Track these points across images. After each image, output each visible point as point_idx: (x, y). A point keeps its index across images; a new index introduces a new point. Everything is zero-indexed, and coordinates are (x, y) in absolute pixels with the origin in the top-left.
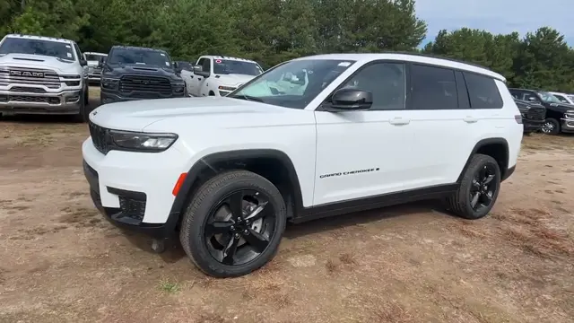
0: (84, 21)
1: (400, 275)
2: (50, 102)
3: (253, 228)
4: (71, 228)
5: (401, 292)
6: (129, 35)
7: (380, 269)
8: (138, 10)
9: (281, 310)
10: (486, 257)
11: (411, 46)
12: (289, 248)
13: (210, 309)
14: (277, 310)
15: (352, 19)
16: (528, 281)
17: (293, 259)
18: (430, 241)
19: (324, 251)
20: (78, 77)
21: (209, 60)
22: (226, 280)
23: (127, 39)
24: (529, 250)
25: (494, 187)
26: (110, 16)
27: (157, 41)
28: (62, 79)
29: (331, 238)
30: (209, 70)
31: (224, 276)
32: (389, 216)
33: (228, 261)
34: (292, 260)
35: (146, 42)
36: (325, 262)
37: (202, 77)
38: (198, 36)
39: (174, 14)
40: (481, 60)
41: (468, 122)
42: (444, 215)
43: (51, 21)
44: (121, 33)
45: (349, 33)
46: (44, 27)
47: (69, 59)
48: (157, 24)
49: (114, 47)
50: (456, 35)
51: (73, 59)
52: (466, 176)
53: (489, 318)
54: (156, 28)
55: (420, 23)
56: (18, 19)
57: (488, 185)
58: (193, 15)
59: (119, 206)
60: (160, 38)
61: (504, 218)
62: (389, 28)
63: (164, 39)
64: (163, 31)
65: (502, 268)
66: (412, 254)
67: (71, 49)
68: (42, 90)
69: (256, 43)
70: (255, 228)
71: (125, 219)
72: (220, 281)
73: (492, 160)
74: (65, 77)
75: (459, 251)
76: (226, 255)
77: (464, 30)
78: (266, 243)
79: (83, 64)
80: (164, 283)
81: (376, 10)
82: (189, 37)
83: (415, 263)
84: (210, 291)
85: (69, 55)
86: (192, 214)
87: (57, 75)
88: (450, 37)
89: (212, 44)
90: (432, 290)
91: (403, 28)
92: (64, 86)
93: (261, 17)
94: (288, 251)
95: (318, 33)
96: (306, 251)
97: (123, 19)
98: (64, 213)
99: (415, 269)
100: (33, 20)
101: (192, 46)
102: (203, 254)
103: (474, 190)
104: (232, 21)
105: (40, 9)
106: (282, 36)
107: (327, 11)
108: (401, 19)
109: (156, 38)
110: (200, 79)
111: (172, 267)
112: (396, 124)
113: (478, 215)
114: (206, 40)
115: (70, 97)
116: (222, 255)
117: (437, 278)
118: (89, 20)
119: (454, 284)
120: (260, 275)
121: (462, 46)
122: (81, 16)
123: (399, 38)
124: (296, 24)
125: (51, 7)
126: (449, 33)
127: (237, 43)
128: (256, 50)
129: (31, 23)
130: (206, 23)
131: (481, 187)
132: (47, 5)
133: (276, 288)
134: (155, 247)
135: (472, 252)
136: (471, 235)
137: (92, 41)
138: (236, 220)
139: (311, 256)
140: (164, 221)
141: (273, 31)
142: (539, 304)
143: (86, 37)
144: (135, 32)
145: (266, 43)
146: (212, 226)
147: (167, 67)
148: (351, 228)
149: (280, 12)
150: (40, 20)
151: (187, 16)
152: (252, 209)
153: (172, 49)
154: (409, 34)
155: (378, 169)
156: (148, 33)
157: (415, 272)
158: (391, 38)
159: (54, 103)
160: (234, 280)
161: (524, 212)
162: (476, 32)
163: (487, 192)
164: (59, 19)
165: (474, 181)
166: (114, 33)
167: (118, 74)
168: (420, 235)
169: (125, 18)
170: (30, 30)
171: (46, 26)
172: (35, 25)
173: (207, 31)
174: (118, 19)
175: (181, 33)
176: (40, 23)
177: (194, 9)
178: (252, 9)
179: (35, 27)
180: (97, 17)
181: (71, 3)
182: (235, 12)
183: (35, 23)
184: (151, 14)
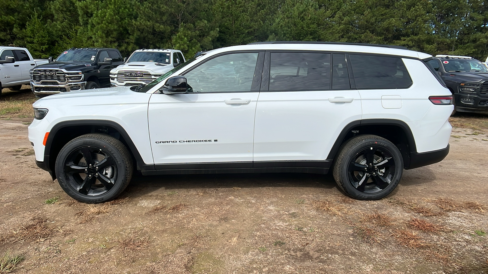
0: (215, 33)
26: (238, 28)
28: (152, 77)
41: (337, 103)
46: (190, 41)
48: (273, 29)
51: (169, 63)
54: (271, 32)
56: (175, 37)
58: (303, 19)
67: (170, 56)
70: (106, 174)
74: (156, 76)
85: (167, 60)
87: (150, 75)
100: (183, 37)
105: (188, 29)
112: (233, 104)
116: (79, 187)
138: (89, 166)
139: (159, 201)
140: (42, 160)
146: (69, 167)
151: (298, 20)
170: (181, 44)
171: (191, 40)
172: (184, 40)
173: (314, 30)
174: (243, 30)
175: (292, 35)
176: (187, 38)
177: (304, 13)
178: (364, 6)
179: (184, 42)
180: (229, 29)
181: (206, 22)
182: (349, 10)
183: (184, 39)
184: (269, 23)
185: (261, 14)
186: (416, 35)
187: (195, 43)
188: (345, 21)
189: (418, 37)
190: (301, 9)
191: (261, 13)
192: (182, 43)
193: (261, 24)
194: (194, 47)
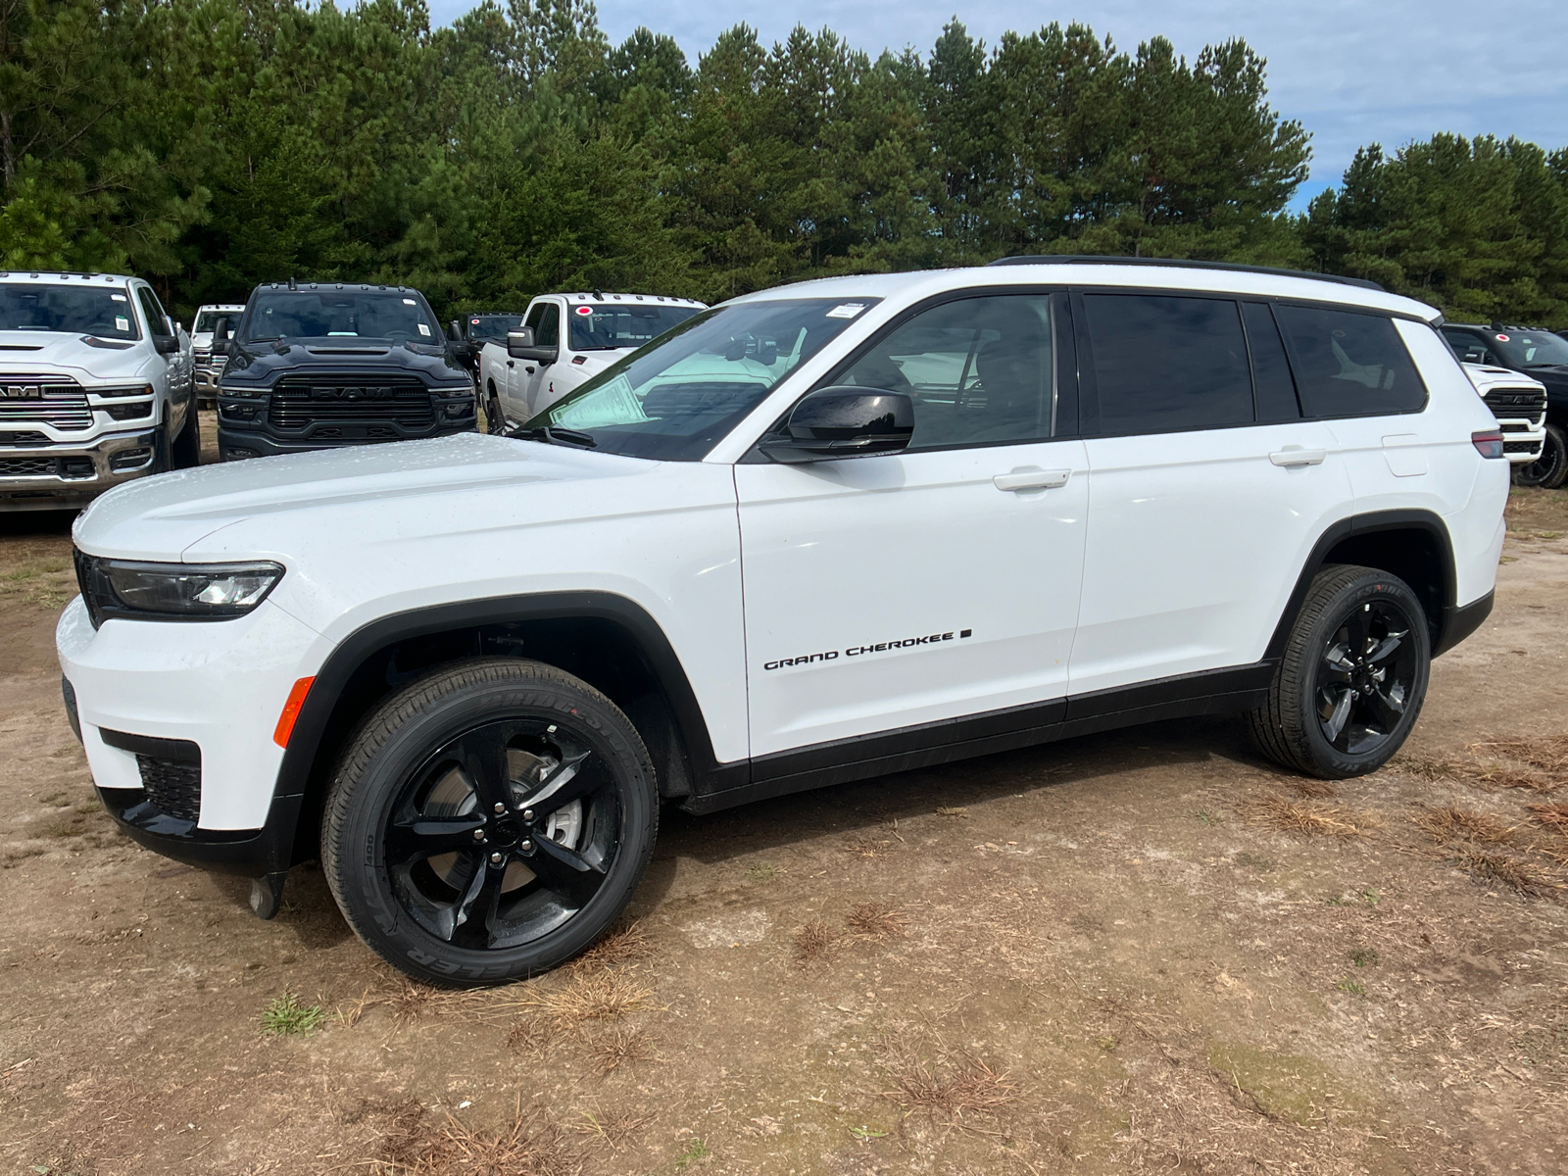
0: (194, 209)
1: (1022, 966)
2: (63, 472)
3: (550, 834)
4: (57, 853)
5: (1009, 1017)
6: (337, 240)
7: (964, 948)
8: (362, 163)
9: (608, 1081)
10: (1334, 898)
11: (1261, 207)
12: (699, 890)
13: (397, 1081)
14: (599, 1081)
15: (1056, 134)
16: (1450, 972)
17: (700, 926)
18: (1163, 855)
19: (805, 897)
20: (147, 389)
21: (555, 309)
22: (470, 994)
23: (333, 255)
24: (1491, 871)
25: (1406, 669)
26: (275, 187)
27: (425, 254)
28: (95, 400)
29: (842, 857)
30: (552, 340)
31: (459, 982)
32: (1054, 779)
33: (473, 935)
34: (695, 928)
35: (393, 261)
36: (797, 930)
37: (535, 364)
38: (553, 228)
39: (474, 166)
40: (1505, 237)
41: (1289, 466)
42: (1243, 769)
43: (95, 217)
44: (311, 237)
45: (1050, 182)
46: (75, 238)
47: (121, 335)
48: (422, 197)
49: (262, 288)
50: (1415, 159)
51: (133, 334)
52: (1298, 640)
53: (1269, 1093)
54: (418, 213)
55: (1287, 131)
57: (1388, 664)
58: (534, 164)
59: (141, 785)
60: (434, 244)
61: (1445, 769)
62: (1182, 155)
63: (446, 245)
64: (441, 221)
65: (1372, 933)
66: (1089, 896)
67: (129, 303)
68: (40, 438)
69: (744, 238)
70: (559, 833)
71: (164, 823)
72: (449, 997)
73: (1390, 584)
74: (105, 393)
75: (1247, 884)
76: (462, 917)
77: (1441, 143)
78: (595, 878)
79: (166, 347)
80: (280, 1006)
81: (1134, 99)
82: (525, 235)
83: (1086, 924)
84: (411, 1029)
85: (122, 324)
86: (342, 798)
87: (81, 390)
88: (1391, 168)
89: (600, 250)
90: (1111, 1008)
91: (1227, 150)
92: (102, 422)
93: (756, 153)
94: (692, 901)
95: (944, 186)
96: (748, 899)
97: (313, 195)
98: (48, 810)
99: (1083, 944)
100: (40, 218)
101: (538, 261)
102: (385, 918)
103: (1331, 683)
104: (664, 171)
105: (59, 183)
106: (827, 207)
107: (972, 114)
108: (1222, 121)
109: (421, 244)
110: (530, 370)
111: (320, 959)
112: (1020, 490)
113: (1354, 762)
114: (579, 241)
115: (127, 453)
116: (453, 920)
117: (1143, 971)
118: (211, 206)
119: (1194, 987)
120: (579, 978)
121: (1436, 197)
122: (185, 195)
123: (1218, 186)
124: (868, 167)
125: (92, 176)
126: (1389, 154)
127: (684, 241)
128: (745, 261)
129: (34, 229)
130: (576, 185)
131: (1361, 675)
132: (79, 170)
133: (615, 1013)
134: (256, 901)
135: (1293, 884)
136: (1311, 830)
137: (224, 268)
138: (491, 812)
139: (757, 914)
140: (259, 823)
141: (799, 195)
142: (1456, 1044)
143: (204, 259)
144: (355, 231)
145: (780, 234)
146: (408, 832)
147: (424, 340)
148: (921, 821)
149: (814, 132)
150: (61, 218)
151: (516, 170)
152: (544, 774)
153: (473, 278)
154: (1252, 171)
155: (966, 634)
156: (397, 231)
157: (1078, 953)
158: (1193, 187)
159: (76, 474)
160: (496, 992)
161: (1525, 749)
162: (1484, 146)
163: (1386, 686)
164: (116, 209)
165: (1335, 655)
166: (287, 240)
167: (267, 372)
168: (1133, 837)
169: (324, 189)
170: (32, 249)
171: (80, 233)
172: (46, 232)
173: (581, 211)
174: (298, 195)
175: (499, 224)
176: (63, 226)
177: (535, 143)
178: (726, 130)
179: (47, 241)
180: (234, 193)
181: (151, 157)
182: (673, 142)
183: (45, 227)
184: (404, 171)
185: (371, 137)
186: (894, 240)
187: (100, 245)
188: (664, 181)
189: (900, 244)
190: (524, 130)
191: (369, 130)
192: (35, 245)
193: (372, 175)
194: (97, 265)
